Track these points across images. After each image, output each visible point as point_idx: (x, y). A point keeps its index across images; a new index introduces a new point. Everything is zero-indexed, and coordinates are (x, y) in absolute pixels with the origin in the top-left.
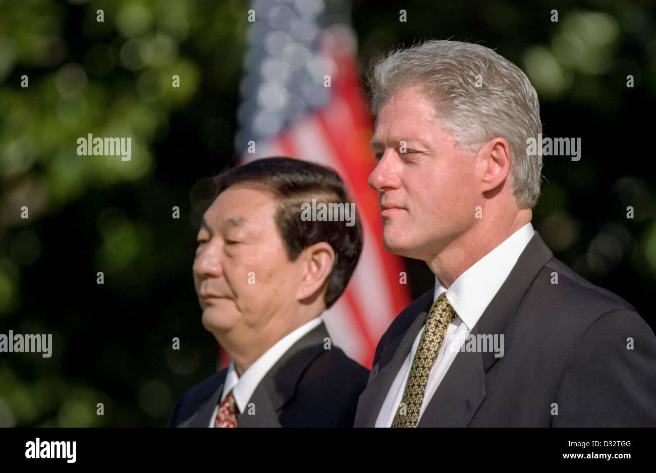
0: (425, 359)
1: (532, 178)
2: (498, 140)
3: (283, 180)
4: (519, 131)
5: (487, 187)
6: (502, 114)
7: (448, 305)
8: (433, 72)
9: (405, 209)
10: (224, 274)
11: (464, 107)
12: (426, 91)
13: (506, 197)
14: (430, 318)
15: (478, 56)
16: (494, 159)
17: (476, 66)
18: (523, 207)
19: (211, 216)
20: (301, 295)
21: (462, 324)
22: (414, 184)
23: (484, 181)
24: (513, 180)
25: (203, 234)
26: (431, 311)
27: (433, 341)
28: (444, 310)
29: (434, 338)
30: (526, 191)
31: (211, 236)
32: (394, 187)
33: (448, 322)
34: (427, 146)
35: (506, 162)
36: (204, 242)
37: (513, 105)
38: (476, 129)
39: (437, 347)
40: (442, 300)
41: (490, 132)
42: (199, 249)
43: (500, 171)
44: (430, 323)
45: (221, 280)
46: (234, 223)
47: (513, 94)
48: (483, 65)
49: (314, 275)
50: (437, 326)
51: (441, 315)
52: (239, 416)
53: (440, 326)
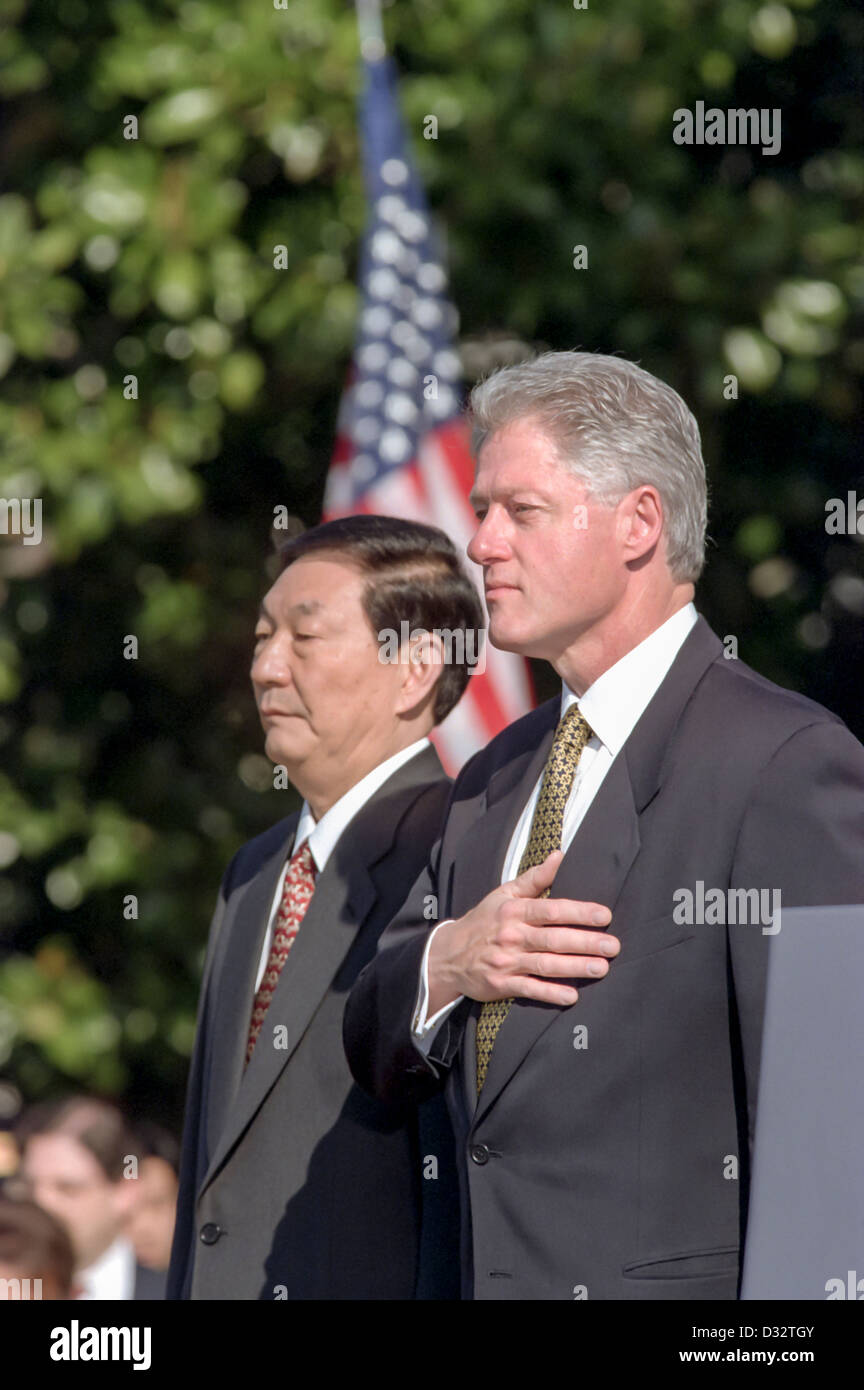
0: (554, 798)
1: (693, 539)
2: (645, 489)
3: (372, 547)
4: (674, 475)
5: (632, 555)
6: (650, 452)
7: (582, 721)
8: (553, 396)
9: (519, 588)
10: (294, 682)
11: (596, 443)
12: (544, 421)
13: (658, 566)
14: (557, 740)
15: (615, 373)
16: (640, 515)
17: (611, 385)
18: (680, 580)
19: (272, 600)
20: (400, 707)
21: (603, 747)
22: (531, 554)
23: (627, 546)
24: (667, 543)
25: (262, 627)
26: (558, 730)
27: (563, 772)
28: (577, 728)
29: (565, 768)
30: (685, 558)
31: (275, 628)
32: (505, 557)
33: (582, 745)
34: (546, 499)
35: (658, 519)
36: (265, 636)
37: (665, 439)
38: (615, 474)
39: (569, 781)
40: (573, 714)
41: (633, 477)
42: (259, 648)
43: (650, 533)
44: (558, 748)
45: (290, 690)
46: (305, 610)
47: (664, 425)
48: (621, 385)
49: (418, 679)
50: (567, 751)
51: (573, 736)
52: (317, 876)
53: (573, 751)
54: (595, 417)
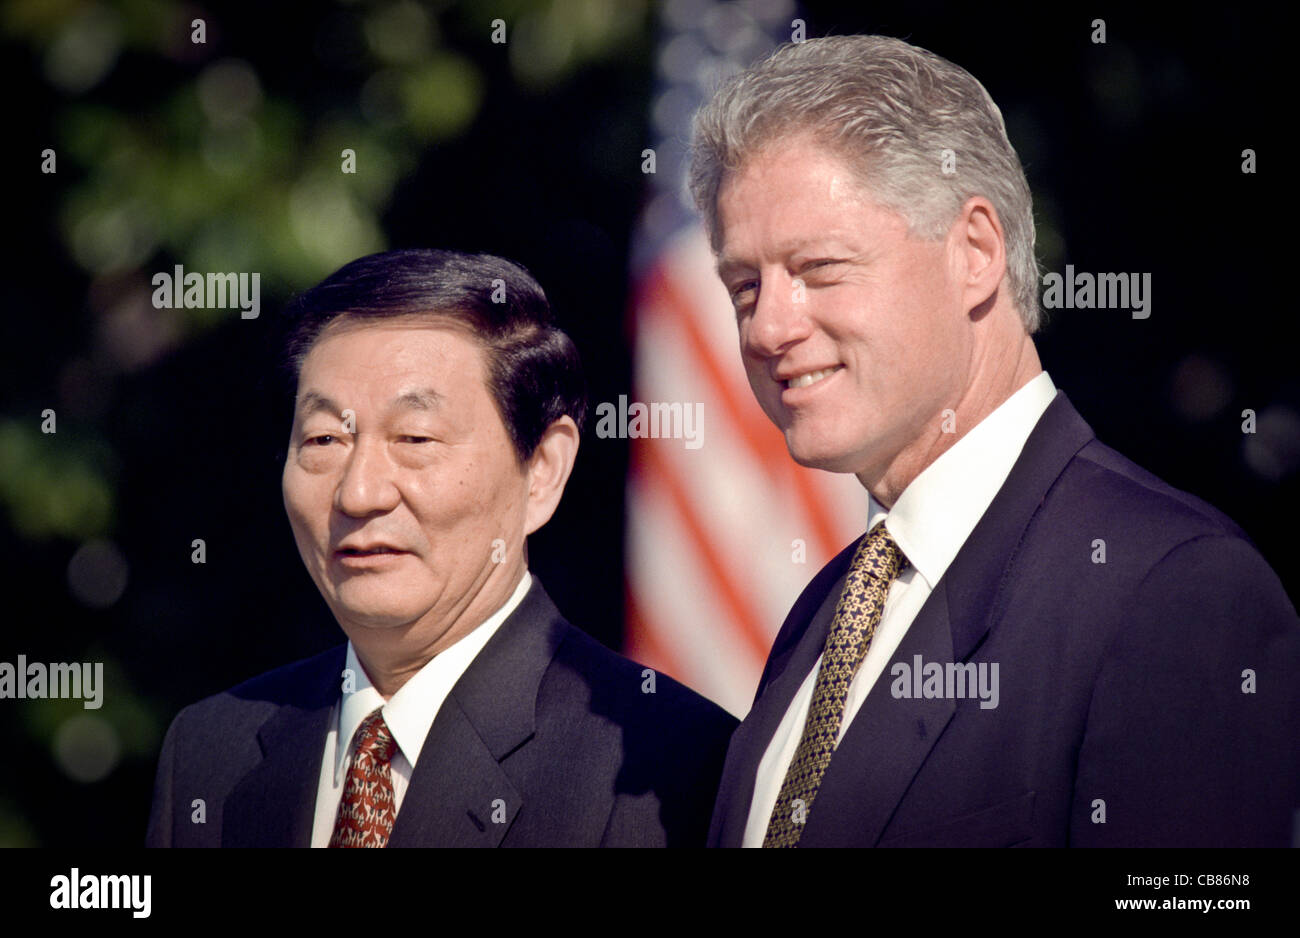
0: (843, 647)
2: (978, 203)
5: (974, 299)
7: (889, 543)
10: (404, 502)
14: (854, 570)
16: (972, 242)
20: (530, 526)
21: (917, 575)
26: (855, 556)
27: (859, 612)
28: (881, 553)
29: (863, 606)
33: (890, 576)
35: (997, 245)
39: (867, 624)
40: (877, 534)
43: (990, 264)
44: (854, 579)
50: (867, 584)
51: (875, 562)
53: (875, 584)
54: (892, 121)
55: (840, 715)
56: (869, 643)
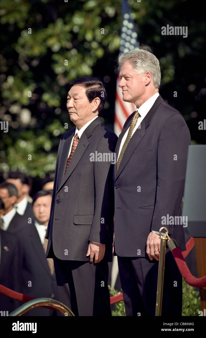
0: (132, 126)
1: (158, 81)
2: (148, 72)
3: (87, 83)
4: (153, 70)
5: (146, 84)
6: (148, 66)
7: (138, 113)
8: (131, 57)
9: (127, 91)
10: (74, 107)
12: (130, 62)
13: (151, 86)
15: (143, 53)
16: (147, 76)
17: (141, 55)
18: (156, 88)
19: (70, 93)
20: (93, 110)
21: (141, 117)
22: (129, 85)
23: (145, 82)
24: (153, 81)
25: (68, 97)
26: (134, 114)
28: (137, 114)
29: (135, 121)
30: (157, 84)
31: (70, 98)
32: (124, 86)
33: (138, 117)
34: (131, 76)
35: (150, 77)
36: (69, 99)
37: (151, 64)
39: (135, 123)
40: (136, 112)
41: (145, 70)
42: (68, 101)
43: (149, 79)
44: (134, 117)
46: (76, 95)
47: (151, 61)
48: (143, 55)
50: (135, 118)
52: (79, 140)
55: (131, 134)
56: (135, 125)
